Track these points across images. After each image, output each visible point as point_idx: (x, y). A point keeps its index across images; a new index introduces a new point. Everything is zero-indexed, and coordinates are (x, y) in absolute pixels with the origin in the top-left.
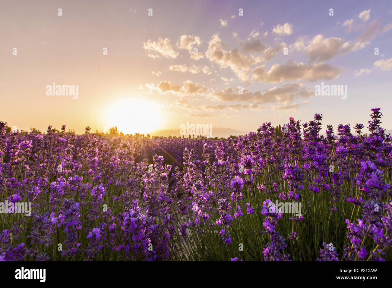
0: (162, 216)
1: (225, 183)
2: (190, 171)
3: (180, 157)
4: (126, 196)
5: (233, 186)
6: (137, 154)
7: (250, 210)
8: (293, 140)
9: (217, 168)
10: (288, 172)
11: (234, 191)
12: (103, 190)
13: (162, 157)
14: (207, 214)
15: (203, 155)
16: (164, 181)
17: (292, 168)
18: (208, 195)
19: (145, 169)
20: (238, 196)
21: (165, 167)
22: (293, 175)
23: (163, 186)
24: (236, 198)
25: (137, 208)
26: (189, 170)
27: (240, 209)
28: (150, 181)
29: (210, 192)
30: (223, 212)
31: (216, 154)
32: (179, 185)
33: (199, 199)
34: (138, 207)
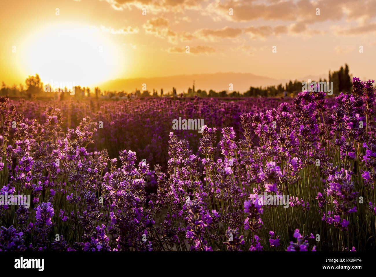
0: (140, 247)
1: (236, 197)
2: (179, 174)
3: (159, 137)
4: (85, 217)
5: (247, 210)
6: (88, 141)
7: (274, 242)
8: (348, 130)
9: (224, 180)
10: (333, 187)
11: (249, 217)
12: (52, 212)
13: (135, 153)
14: (208, 247)
15: (202, 149)
16: (138, 191)
17: (340, 181)
18: (210, 216)
19: (104, 167)
20: (256, 223)
21: (139, 166)
22: (340, 192)
23: (137, 199)
24: (251, 225)
25: (104, 237)
26: (179, 172)
27: (258, 241)
28: (119, 194)
29: (212, 212)
30: (232, 248)
31: (222, 148)
32: (162, 194)
33: (197, 227)
34: (106, 236)
